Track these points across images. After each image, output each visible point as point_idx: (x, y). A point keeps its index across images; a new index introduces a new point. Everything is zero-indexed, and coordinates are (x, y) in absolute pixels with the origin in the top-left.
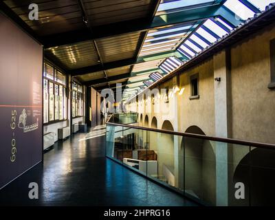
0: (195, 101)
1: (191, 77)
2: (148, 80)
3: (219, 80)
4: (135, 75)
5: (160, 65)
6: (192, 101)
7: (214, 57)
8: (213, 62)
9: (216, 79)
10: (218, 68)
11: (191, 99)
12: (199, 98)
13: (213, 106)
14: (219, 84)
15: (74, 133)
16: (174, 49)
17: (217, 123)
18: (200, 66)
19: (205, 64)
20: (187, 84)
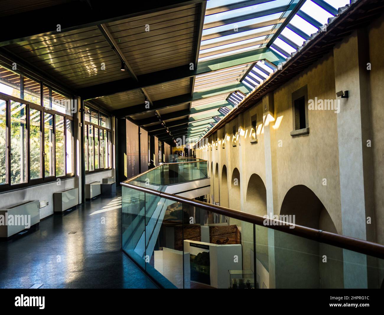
0: (301, 139)
1: (294, 94)
2: (225, 105)
3: (346, 95)
4: (200, 96)
5: (243, 78)
6: (297, 139)
7: (336, 51)
8: (333, 62)
9: (340, 94)
10: (344, 71)
11: (294, 136)
12: (308, 133)
13: (335, 148)
14: (345, 103)
15: (89, 200)
16: (264, 46)
17: (343, 180)
18: (309, 73)
19: (319, 67)
20: (288, 108)
